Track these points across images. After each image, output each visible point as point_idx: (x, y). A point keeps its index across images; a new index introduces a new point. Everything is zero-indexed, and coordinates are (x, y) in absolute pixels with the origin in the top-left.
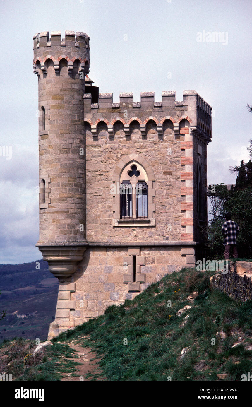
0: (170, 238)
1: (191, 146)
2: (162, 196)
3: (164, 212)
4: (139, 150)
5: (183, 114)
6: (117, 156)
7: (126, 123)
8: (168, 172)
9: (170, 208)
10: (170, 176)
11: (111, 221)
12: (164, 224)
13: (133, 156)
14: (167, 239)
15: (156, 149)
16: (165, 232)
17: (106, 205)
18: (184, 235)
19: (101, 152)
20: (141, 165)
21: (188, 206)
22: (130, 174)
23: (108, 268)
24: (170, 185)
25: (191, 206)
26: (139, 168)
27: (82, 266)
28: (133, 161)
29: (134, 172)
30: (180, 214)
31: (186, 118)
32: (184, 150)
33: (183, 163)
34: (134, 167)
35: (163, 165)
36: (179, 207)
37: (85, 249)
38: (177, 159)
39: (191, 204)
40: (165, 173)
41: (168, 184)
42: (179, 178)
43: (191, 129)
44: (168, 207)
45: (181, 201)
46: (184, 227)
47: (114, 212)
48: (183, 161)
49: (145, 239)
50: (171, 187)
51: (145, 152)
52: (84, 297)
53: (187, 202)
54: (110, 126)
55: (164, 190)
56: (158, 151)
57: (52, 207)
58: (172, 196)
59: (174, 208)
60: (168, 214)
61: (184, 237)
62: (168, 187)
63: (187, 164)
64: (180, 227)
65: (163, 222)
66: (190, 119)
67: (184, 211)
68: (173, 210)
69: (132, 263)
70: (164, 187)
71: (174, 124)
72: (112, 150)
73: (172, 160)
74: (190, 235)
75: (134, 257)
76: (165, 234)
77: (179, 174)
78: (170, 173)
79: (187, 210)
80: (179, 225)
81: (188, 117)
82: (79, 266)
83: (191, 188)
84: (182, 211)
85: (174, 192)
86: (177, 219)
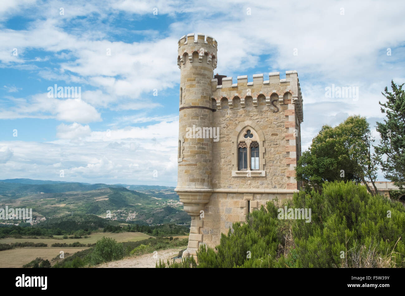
0: (277, 186)
1: (293, 113)
2: (271, 153)
3: (272, 166)
4: (252, 118)
5: (286, 88)
6: (236, 123)
7: (242, 98)
8: (275, 134)
9: (277, 162)
10: (277, 137)
11: (231, 173)
12: (273, 175)
13: (248, 122)
14: (275, 187)
15: (265, 116)
16: (273, 182)
17: (227, 160)
18: (289, 185)
19: (224, 120)
20: (254, 129)
21: (292, 160)
22: (246, 136)
23: (228, 209)
24: (277, 144)
25: (294, 161)
26: (252, 131)
27: (208, 207)
28: (248, 126)
29: (248, 134)
30: (285, 167)
31: (288, 91)
32: (288, 116)
33: (287, 126)
34: (248, 131)
35: (271, 129)
36: (285, 162)
37: (210, 194)
38: (282, 124)
39: (294, 159)
40: (273, 135)
41: (275, 143)
42: (284, 139)
43: (293, 99)
44: (275, 162)
45: (286, 157)
46: (289, 177)
47: (233, 165)
48: (287, 125)
49: (257, 187)
50: (277, 146)
51: (257, 119)
52: (210, 232)
53: (291, 157)
54: (230, 100)
55: (272, 149)
56: (267, 118)
57: (185, 161)
58: (278, 153)
59: (280, 162)
60: (275, 167)
61: (289, 186)
62: (275, 146)
63: (291, 127)
64: (286, 178)
65: (272, 174)
66: (292, 92)
67: (288, 165)
68: (279, 164)
69: (247, 206)
70: (272, 146)
71: (279, 96)
72: (232, 119)
73: (278, 125)
74: (294, 185)
75: (249, 202)
76: (273, 183)
77: (284, 135)
78: (277, 135)
79: (291, 164)
80: (285, 176)
81: (290, 90)
82: (207, 207)
83: (294, 146)
84: (287, 164)
85: (280, 149)
86: (283, 171)
